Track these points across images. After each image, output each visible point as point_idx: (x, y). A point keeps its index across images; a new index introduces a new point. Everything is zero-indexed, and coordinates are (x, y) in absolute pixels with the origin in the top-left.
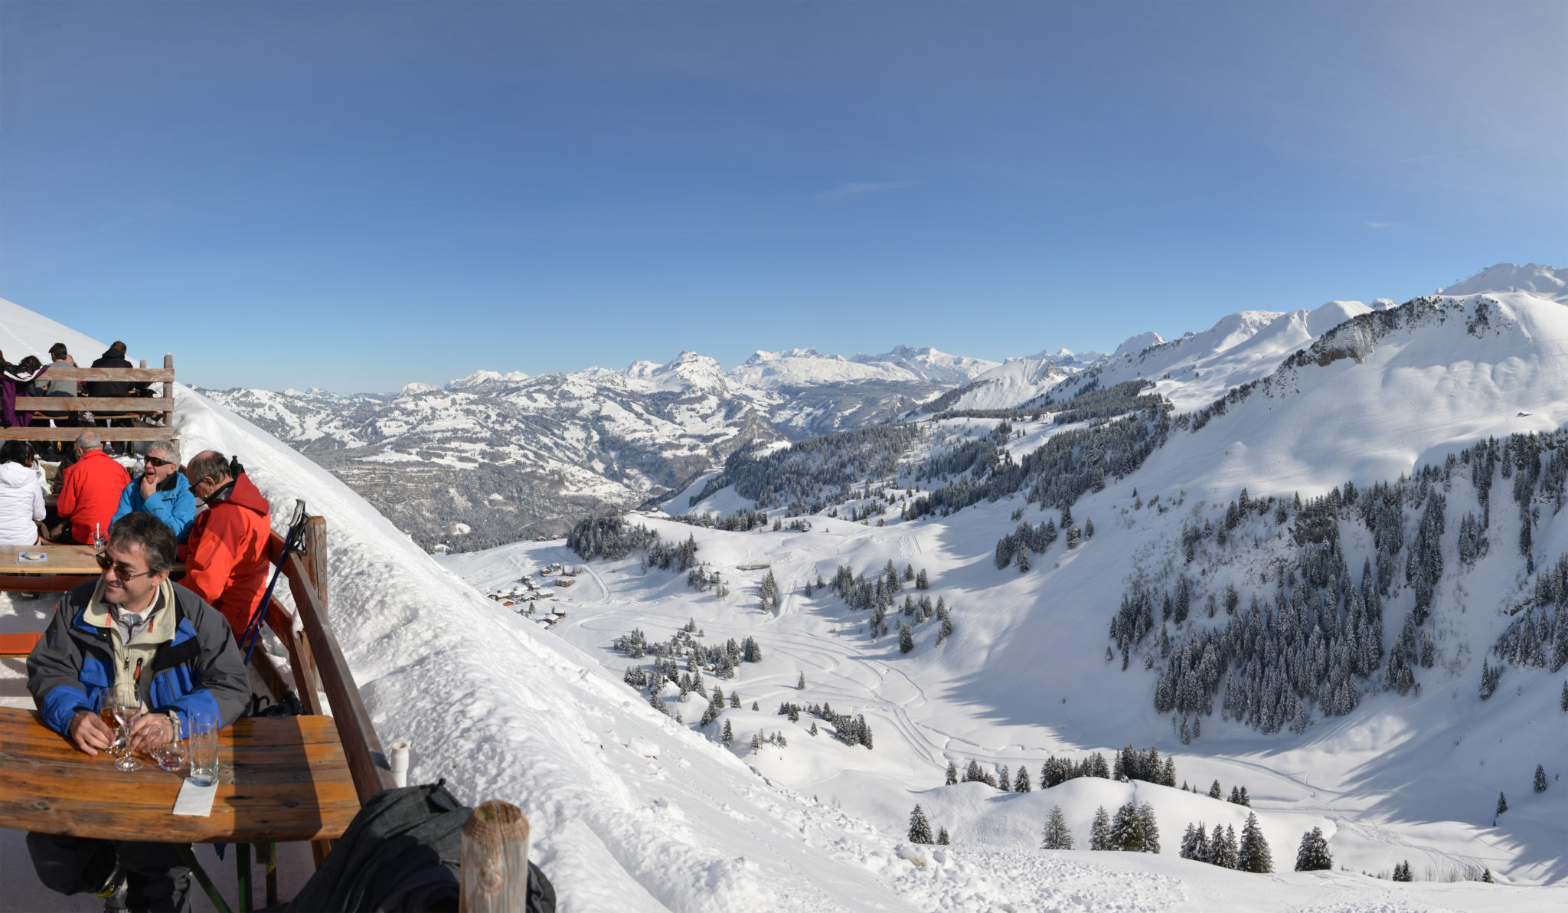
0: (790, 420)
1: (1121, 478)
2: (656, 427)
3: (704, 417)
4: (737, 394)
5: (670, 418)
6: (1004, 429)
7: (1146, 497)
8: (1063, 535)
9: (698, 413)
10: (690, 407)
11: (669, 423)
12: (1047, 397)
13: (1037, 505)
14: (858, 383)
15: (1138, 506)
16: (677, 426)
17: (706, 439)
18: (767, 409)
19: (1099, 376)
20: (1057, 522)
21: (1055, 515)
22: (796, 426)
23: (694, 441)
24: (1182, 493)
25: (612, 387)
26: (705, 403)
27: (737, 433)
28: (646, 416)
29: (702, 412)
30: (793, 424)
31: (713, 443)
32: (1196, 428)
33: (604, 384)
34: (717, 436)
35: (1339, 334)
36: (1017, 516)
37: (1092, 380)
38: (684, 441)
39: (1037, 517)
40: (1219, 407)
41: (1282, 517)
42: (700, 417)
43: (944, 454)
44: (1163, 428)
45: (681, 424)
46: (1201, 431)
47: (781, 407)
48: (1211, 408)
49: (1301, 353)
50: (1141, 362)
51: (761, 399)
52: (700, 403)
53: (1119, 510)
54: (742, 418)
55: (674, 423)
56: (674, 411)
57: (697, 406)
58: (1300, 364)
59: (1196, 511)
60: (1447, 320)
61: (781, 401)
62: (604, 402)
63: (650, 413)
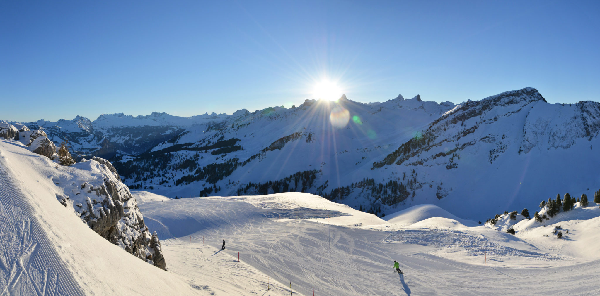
0: (117, 141)
1: (227, 177)
2: (73, 145)
3: (89, 142)
4: (97, 131)
5: (77, 142)
6: (197, 156)
7: (231, 182)
8: (214, 189)
9: (87, 140)
10: (84, 138)
11: (77, 144)
12: (209, 141)
13: (208, 183)
14: (140, 127)
15: (230, 183)
16: (80, 145)
17: (91, 150)
18: (108, 137)
19: (225, 134)
20: (213, 187)
21: (212, 185)
22: (119, 143)
23: (88, 151)
24: (239, 181)
25: (56, 130)
26: (89, 136)
27: (101, 148)
28: (69, 141)
29: (88, 140)
30: (118, 142)
31: (94, 151)
32: (243, 166)
33: (53, 129)
34: (95, 149)
35: (275, 143)
36: (204, 185)
37: (222, 136)
38: (83, 151)
39: (208, 186)
40: (248, 161)
41: (256, 188)
42: (88, 141)
43: (180, 162)
44: (236, 166)
45: (81, 144)
46: (244, 166)
47: (113, 136)
48: (247, 161)
49: (267, 148)
50: (238, 130)
51: (106, 133)
52: (87, 136)
53: (226, 184)
54: (103, 142)
55: (79, 144)
56: (78, 139)
57: (86, 137)
58: (267, 151)
59: (241, 186)
60: (302, 138)
61: (112, 134)
62: (54, 136)
63: (70, 140)
